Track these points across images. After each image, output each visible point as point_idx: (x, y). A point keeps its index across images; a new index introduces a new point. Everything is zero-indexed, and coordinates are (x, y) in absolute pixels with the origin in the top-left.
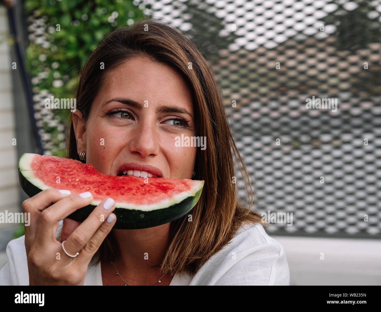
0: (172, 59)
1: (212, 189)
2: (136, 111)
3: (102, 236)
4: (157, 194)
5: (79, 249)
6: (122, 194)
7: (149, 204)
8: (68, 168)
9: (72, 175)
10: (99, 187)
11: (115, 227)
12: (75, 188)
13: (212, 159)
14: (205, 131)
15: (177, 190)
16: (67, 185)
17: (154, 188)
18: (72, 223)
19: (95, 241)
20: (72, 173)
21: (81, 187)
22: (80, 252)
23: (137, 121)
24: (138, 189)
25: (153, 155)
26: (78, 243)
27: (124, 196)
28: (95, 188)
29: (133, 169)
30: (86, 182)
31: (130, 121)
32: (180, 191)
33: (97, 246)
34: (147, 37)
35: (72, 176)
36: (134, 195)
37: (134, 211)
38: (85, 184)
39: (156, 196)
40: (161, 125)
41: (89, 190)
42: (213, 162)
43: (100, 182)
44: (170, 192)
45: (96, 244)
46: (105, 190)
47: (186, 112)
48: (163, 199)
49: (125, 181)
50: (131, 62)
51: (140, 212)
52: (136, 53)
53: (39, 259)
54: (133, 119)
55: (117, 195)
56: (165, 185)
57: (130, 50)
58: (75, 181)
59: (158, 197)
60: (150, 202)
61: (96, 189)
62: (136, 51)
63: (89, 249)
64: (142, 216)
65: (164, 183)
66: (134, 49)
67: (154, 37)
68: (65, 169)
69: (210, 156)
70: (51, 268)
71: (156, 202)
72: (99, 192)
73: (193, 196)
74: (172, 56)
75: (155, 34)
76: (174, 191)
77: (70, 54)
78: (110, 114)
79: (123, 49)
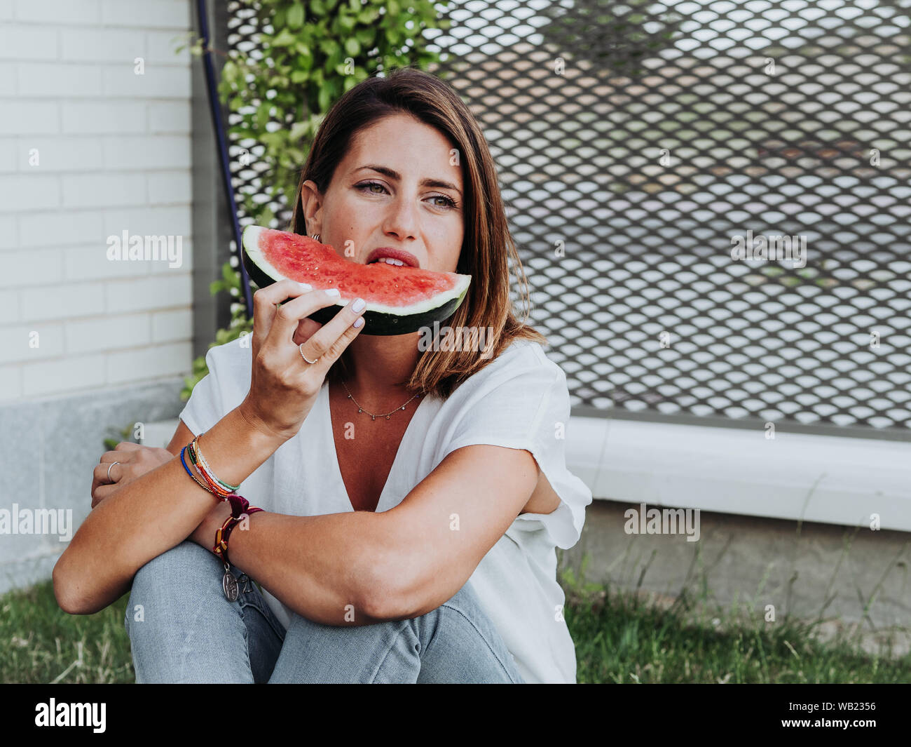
0: (441, 120)
1: (483, 288)
2: (394, 182)
3: (346, 342)
4: (414, 292)
5: (318, 356)
6: (372, 292)
7: (404, 306)
8: (304, 250)
9: (310, 260)
10: (343, 280)
11: (362, 332)
12: (314, 279)
13: (484, 249)
14: (477, 214)
15: (438, 288)
16: (305, 275)
17: (411, 284)
18: (311, 325)
19: (338, 347)
20: (309, 258)
21: (322, 279)
22: (319, 358)
23: (393, 196)
24: (391, 284)
25: (411, 238)
26: (320, 348)
27: (374, 295)
28: (338, 280)
29: (387, 256)
30: (326, 273)
31: (385, 196)
32: (442, 290)
33: (339, 353)
34: (412, 92)
35: (310, 263)
36: (386, 293)
37: (386, 314)
38: (327, 275)
39: (413, 296)
40: (422, 202)
41: (331, 283)
42: (486, 254)
43: (343, 272)
44: (429, 290)
45: (338, 351)
46: (351, 284)
47: (455, 188)
48: (421, 299)
49: (374, 273)
50: (389, 121)
51: (393, 316)
52: (396, 110)
53: (270, 360)
54: (388, 193)
55: (365, 293)
56: (423, 281)
57: (389, 107)
58: (313, 270)
59: (414, 298)
60: (405, 303)
61: (339, 282)
62: (397, 108)
63: (329, 356)
64: (396, 321)
65: (422, 278)
66: (394, 105)
67: (421, 92)
68: (300, 252)
69: (482, 245)
70: (284, 373)
71: (412, 303)
72: (344, 286)
73: (457, 297)
74: (442, 117)
75: (422, 88)
76: (434, 289)
77: (299, 77)
78: (361, 187)
79: (380, 105)
